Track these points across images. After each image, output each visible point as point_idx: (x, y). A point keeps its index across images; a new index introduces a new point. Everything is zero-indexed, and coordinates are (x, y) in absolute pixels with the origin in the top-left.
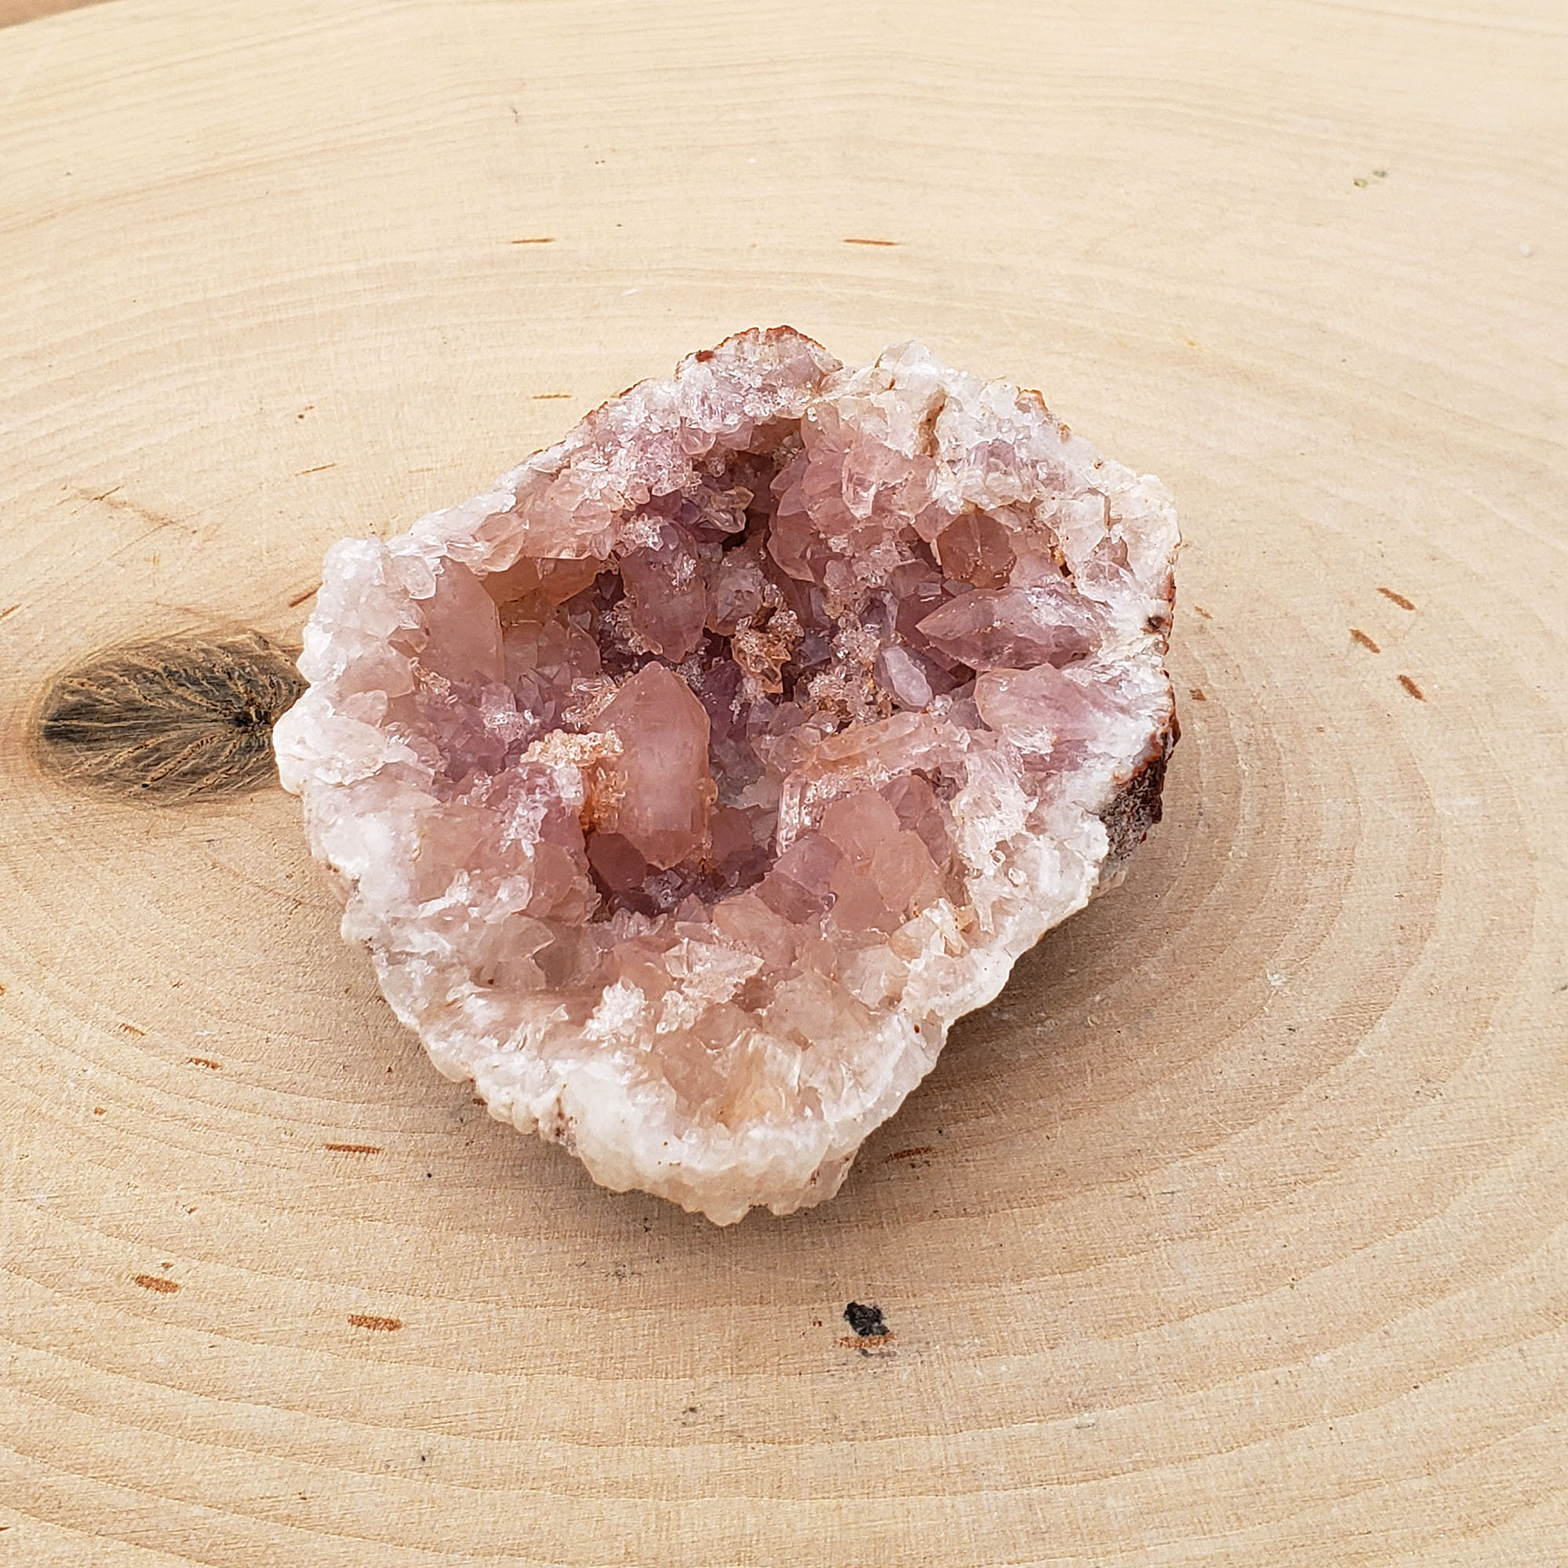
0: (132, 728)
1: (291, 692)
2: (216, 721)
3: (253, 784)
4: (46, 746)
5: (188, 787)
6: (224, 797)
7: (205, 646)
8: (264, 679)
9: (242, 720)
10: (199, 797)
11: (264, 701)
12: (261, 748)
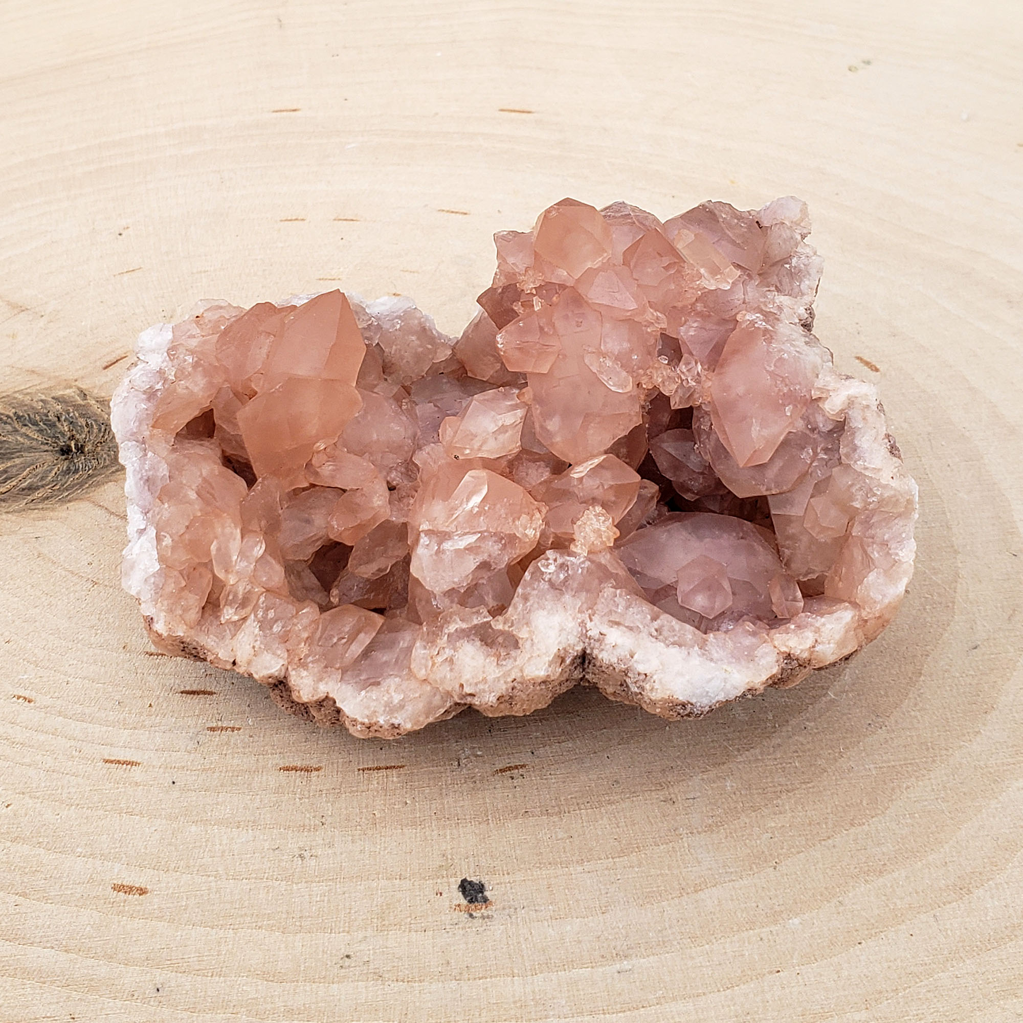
1: (100, 430)
2: (47, 451)
3: (69, 497)
5: (25, 499)
6: (49, 506)
7: (43, 397)
8: (82, 421)
9: (65, 451)
10: (32, 506)
11: (81, 437)
12: (76, 471)
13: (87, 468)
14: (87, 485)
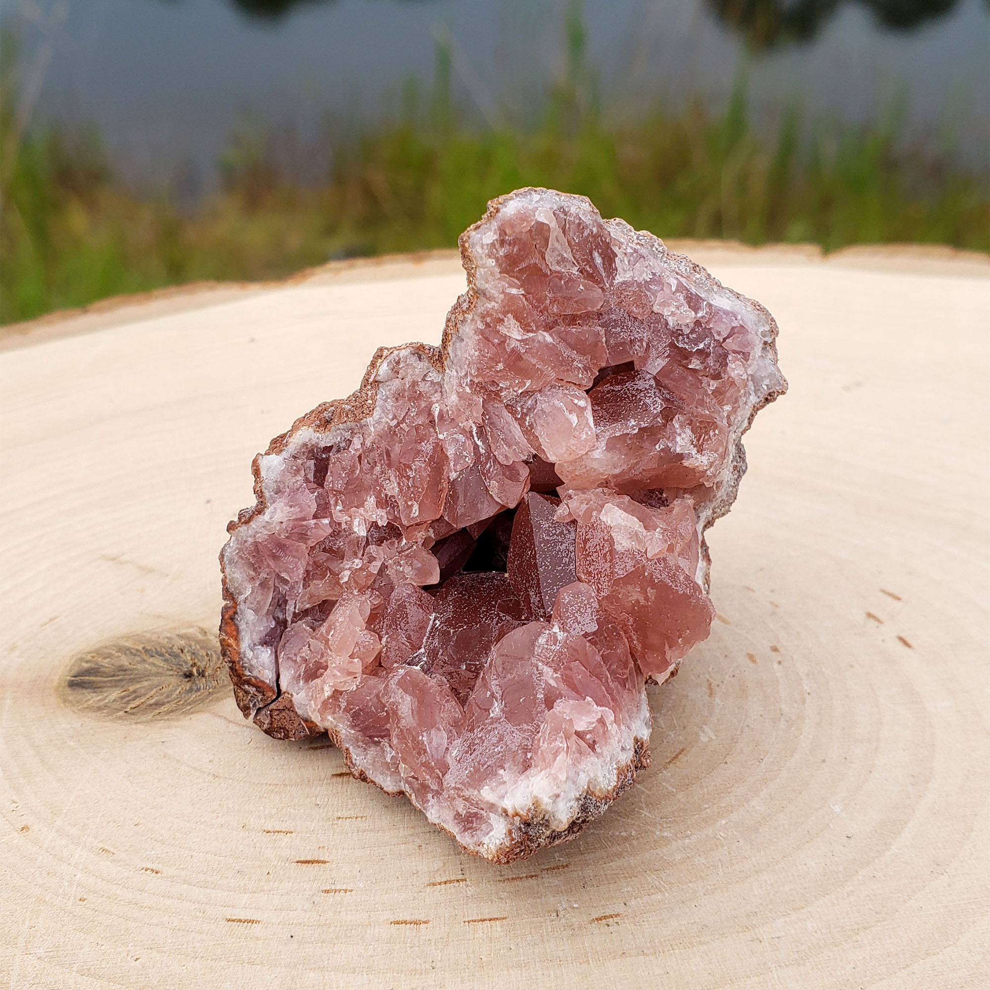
0: (121, 680)
2: (172, 675)
3: (192, 710)
4: (68, 691)
5: (152, 712)
6: (174, 717)
7: (169, 635)
8: (203, 652)
9: (188, 676)
10: (158, 717)
11: (202, 664)
12: (198, 690)
13: (208, 687)
14: (208, 700)
